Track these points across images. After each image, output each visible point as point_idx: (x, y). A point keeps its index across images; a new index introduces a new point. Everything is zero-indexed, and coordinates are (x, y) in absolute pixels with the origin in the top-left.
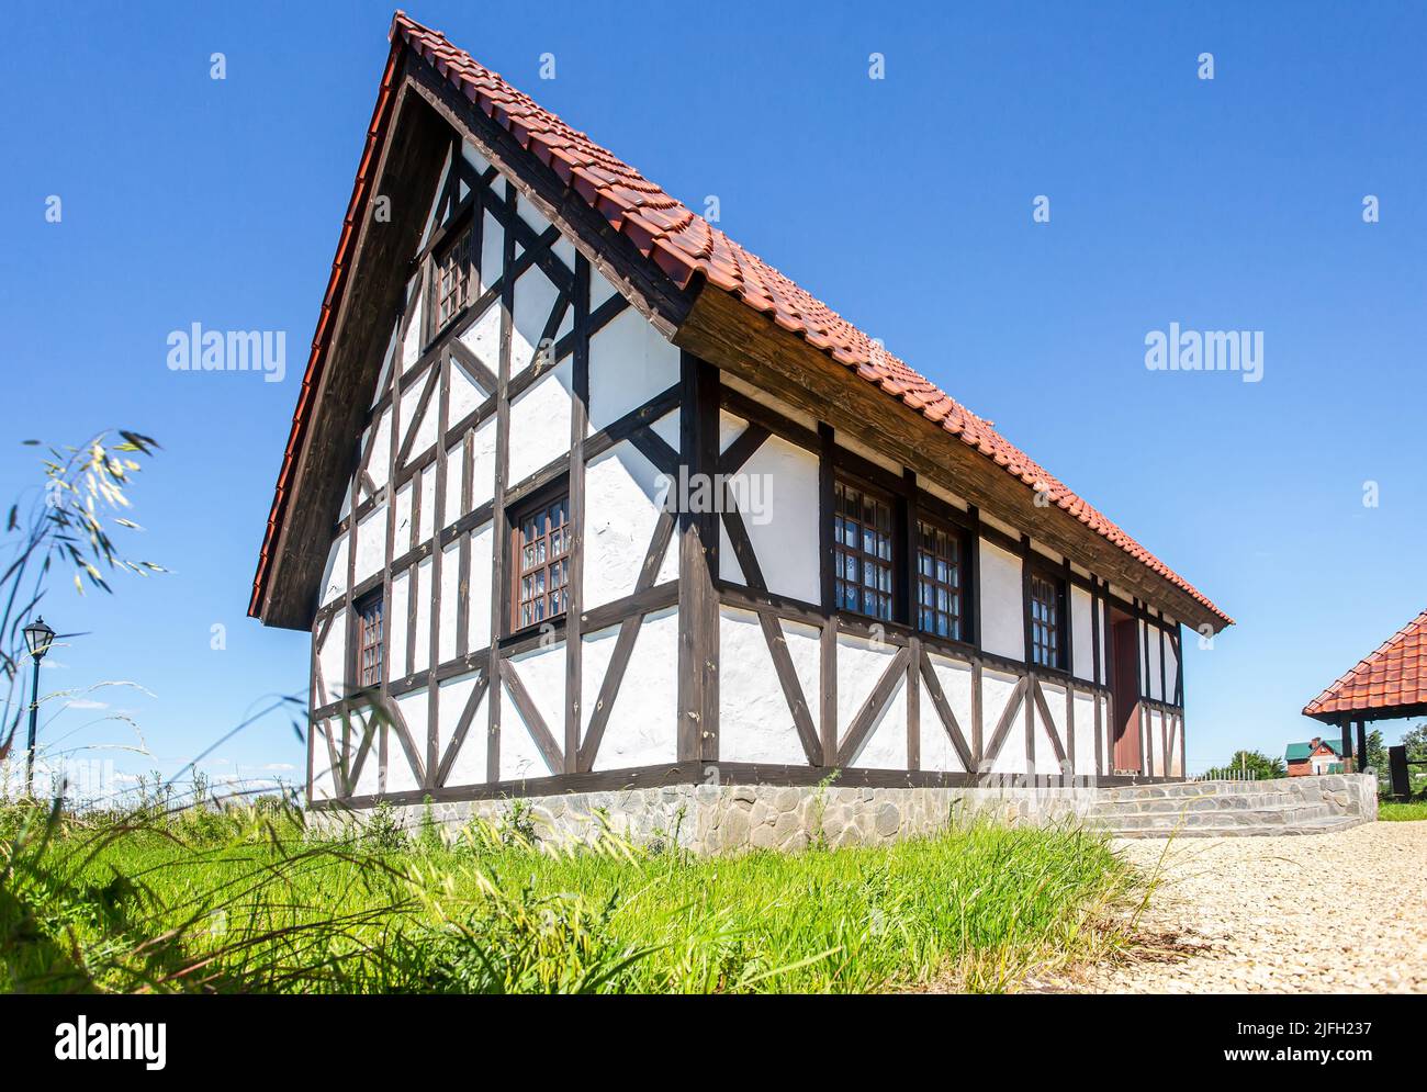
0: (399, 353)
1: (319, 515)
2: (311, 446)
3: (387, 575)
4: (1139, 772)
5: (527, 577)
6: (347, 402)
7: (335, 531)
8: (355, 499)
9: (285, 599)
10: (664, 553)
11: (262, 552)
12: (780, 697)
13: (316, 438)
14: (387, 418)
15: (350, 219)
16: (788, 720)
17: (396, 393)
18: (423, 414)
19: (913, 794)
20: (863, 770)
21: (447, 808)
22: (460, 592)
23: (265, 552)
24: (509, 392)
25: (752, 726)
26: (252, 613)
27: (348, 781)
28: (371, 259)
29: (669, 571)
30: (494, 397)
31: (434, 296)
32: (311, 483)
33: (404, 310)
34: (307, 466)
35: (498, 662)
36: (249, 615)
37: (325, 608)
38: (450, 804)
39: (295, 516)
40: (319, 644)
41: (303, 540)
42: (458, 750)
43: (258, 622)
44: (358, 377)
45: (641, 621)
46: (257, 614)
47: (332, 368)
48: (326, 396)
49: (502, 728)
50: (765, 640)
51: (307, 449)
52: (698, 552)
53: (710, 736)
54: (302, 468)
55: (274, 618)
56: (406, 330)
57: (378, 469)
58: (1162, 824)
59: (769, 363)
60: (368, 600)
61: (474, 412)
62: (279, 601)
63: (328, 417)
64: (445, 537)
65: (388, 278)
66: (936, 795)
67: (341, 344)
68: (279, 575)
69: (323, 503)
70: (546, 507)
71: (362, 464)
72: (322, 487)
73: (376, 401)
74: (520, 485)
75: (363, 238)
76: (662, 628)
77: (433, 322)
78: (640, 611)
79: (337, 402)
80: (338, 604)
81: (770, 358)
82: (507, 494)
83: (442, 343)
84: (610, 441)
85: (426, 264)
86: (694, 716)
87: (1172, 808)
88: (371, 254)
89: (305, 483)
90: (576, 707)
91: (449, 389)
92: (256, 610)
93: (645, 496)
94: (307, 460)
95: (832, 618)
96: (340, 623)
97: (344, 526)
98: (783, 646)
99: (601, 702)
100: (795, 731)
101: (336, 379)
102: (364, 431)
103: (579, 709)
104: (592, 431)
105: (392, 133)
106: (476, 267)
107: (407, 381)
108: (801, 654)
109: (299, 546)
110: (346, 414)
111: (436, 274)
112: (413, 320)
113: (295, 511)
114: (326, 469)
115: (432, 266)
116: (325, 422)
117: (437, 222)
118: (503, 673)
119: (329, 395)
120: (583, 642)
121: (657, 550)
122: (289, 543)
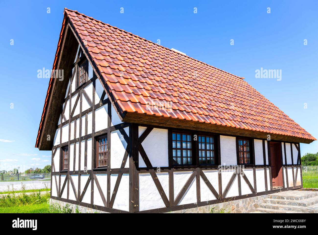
0: (70, 87)
1: (53, 124)
2: (50, 108)
3: (69, 143)
4: (283, 187)
5: (100, 154)
6: (58, 97)
7: (57, 127)
8: (61, 121)
9: (45, 144)
10: (126, 161)
11: (38, 132)
12: (157, 191)
13: (51, 106)
14: (68, 102)
15: (57, 55)
16: (159, 196)
17: (70, 97)
18: (77, 105)
19: (198, 209)
20: (182, 205)
21: (82, 208)
22: (85, 154)
23: (39, 132)
24: (95, 108)
25: (149, 200)
26: (36, 147)
27: (60, 193)
28: (62, 65)
29: (127, 166)
30: (92, 108)
31: (78, 75)
32: (50, 117)
33: (72, 76)
34: (49, 113)
35: (93, 175)
36: (35, 147)
37: (55, 146)
38: (83, 207)
39: (46, 125)
40: (53, 155)
41: (49, 130)
42: (85, 193)
43: (38, 149)
44: (61, 91)
45: (122, 175)
46: (38, 147)
47: (54, 91)
48: (53, 97)
49: (94, 191)
50: (152, 179)
51: (49, 109)
52: (133, 163)
53: (136, 206)
54: (48, 113)
55: (42, 148)
56: (72, 81)
57: (67, 114)
58: (282, 209)
59: (148, 120)
60: (65, 148)
61: (87, 110)
62: (43, 144)
63: (54, 101)
64: (81, 139)
65: (67, 68)
66: (206, 208)
67: (56, 85)
68: (43, 138)
69: (54, 121)
70: (104, 138)
71: (63, 112)
72: (53, 117)
73: (66, 97)
74: (98, 132)
75: (60, 60)
76: (126, 178)
77: (78, 81)
78: (122, 173)
79: (56, 98)
80: (58, 146)
81: (147, 120)
82: (95, 133)
83: (80, 88)
84: (115, 129)
85: (76, 66)
86: (132, 202)
87: (285, 204)
88: (62, 64)
89: (49, 117)
90: (109, 191)
91: (82, 101)
92: (37, 146)
93: (123, 145)
94: (49, 111)
95: (171, 169)
96: (58, 151)
97: (59, 126)
98: (158, 180)
99: (114, 192)
100: (162, 199)
101: (55, 92)
102: (63, 103)
103: (110, 192)
104: (112, 125)
105: (66, 36)
106: (87, 72)
107: (73, 95)
108: (163, 179)
109: (48, 131)
110: (58, 100)
111: (79, 69)
112: (74, 79)
113: (47, 123)
114: (54, 113)
115: (78, 67)
116: (53, 103)
117: (78, 56)
118: (94, 177)
119: (54, 97)
120: (111, 176)
121: (125, 159)
122: (45, 130)
